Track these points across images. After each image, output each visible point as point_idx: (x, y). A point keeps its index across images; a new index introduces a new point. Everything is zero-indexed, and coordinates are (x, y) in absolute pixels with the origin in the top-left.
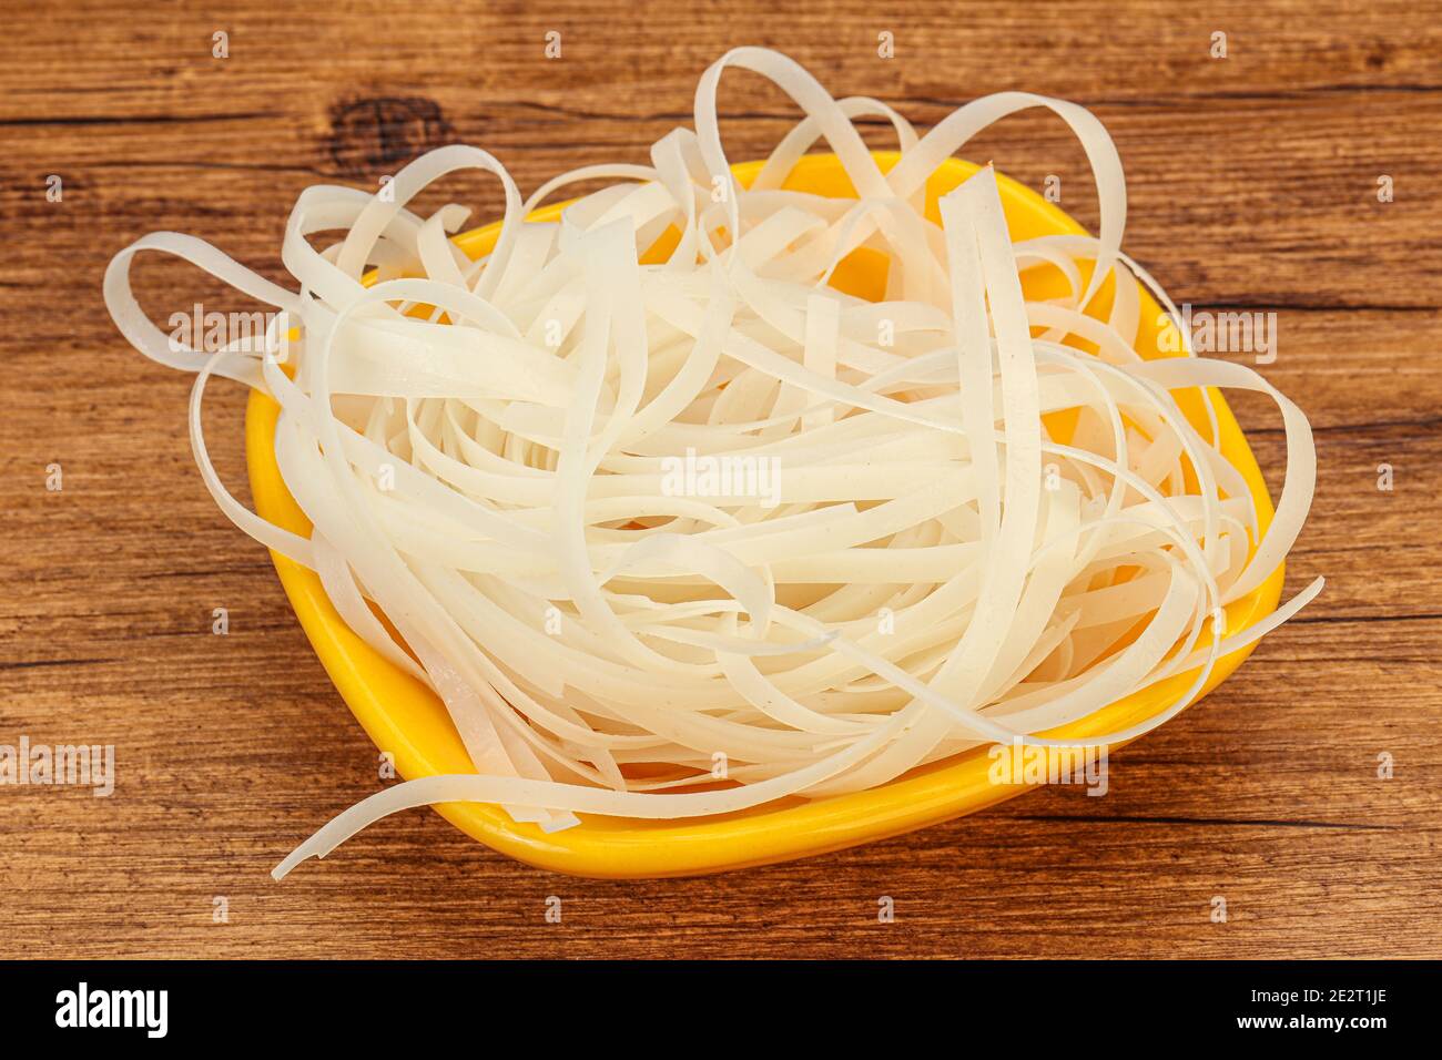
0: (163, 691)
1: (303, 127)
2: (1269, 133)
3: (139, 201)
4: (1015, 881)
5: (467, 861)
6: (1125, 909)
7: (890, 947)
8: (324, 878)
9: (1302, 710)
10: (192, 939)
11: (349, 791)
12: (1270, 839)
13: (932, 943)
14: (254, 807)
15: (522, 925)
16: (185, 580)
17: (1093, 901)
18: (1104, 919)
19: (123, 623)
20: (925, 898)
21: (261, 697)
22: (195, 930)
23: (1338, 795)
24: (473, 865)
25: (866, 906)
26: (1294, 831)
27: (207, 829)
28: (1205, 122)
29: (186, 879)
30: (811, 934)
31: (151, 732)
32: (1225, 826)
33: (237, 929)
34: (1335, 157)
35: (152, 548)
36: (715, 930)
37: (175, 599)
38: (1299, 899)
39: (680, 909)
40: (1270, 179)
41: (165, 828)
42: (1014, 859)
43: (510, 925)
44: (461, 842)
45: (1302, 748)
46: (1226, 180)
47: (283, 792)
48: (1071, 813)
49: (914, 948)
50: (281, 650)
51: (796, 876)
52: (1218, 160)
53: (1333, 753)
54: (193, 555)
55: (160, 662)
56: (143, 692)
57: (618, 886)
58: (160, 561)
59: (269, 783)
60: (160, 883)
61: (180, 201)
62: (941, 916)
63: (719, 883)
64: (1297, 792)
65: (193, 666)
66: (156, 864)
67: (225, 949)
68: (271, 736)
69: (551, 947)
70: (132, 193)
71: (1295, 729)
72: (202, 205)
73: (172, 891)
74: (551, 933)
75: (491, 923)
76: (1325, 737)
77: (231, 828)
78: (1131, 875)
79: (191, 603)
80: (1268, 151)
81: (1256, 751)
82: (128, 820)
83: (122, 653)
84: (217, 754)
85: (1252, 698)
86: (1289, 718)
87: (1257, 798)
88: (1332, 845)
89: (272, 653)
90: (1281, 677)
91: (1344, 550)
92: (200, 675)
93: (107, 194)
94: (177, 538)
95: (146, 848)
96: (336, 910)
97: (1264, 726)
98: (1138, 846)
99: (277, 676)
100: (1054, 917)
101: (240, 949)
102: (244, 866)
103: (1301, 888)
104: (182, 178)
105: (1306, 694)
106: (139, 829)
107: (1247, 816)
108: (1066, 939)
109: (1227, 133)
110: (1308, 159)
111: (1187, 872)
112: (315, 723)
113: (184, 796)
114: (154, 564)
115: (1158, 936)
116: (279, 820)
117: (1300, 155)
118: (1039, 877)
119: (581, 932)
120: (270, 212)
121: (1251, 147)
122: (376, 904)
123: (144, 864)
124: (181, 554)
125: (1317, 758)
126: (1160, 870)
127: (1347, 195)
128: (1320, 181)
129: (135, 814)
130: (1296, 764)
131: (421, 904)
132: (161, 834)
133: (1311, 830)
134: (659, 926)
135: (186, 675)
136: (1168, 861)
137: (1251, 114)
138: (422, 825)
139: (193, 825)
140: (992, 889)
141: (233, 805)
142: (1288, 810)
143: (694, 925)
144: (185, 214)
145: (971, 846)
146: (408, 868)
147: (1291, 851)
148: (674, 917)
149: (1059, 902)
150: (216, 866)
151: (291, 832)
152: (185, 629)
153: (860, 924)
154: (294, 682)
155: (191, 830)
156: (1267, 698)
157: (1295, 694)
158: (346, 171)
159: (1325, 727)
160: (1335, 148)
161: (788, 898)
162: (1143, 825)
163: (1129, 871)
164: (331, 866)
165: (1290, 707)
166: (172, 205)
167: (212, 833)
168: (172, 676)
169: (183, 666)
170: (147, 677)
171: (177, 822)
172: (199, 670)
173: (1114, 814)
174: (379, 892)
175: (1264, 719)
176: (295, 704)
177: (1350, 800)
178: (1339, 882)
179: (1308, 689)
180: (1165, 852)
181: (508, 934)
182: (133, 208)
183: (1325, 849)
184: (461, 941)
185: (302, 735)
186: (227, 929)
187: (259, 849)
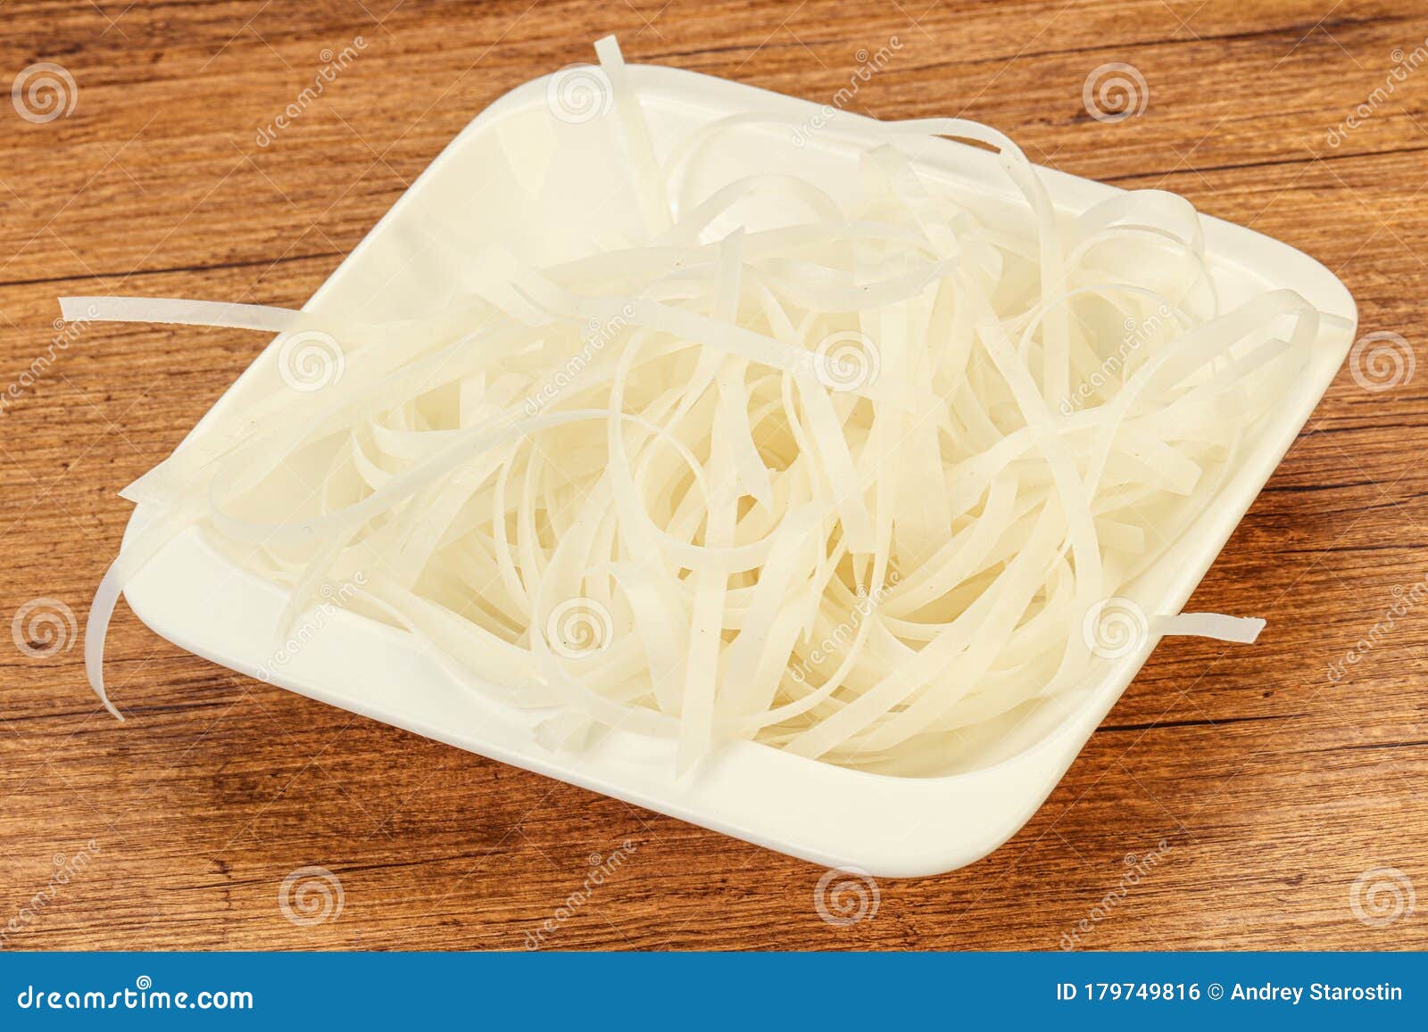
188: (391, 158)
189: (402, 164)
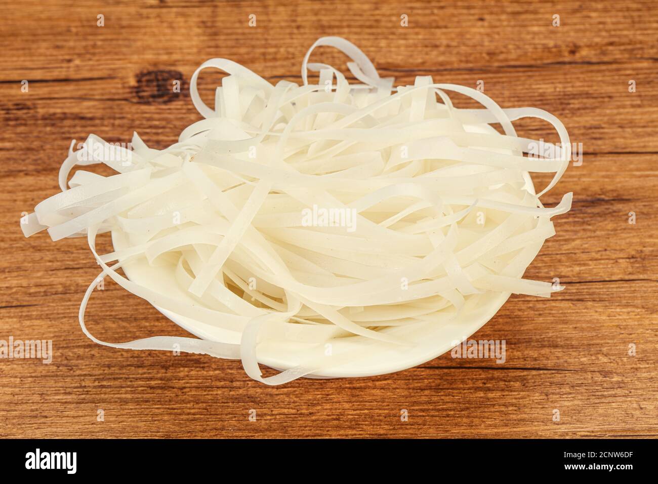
0: (58, 318)
1: (124, 83)
2: (528, 82)
3: (54, 114)
4: (416, 395)
5: (185, 388)
6: (463, 406)
7: (363, 423)
8: (123, 396)
9: (538, 321)
10: (67, 422)
11: (136, 359)
12: (524, 376)
13: (381, 421)
14: (95, 366)
15: (207, 415)
16: (69, 271)
17: (449, 402)
18: (454, 410)
19: (42, 289)
20: (378, 402)
21: (100, 320)
22: (68, 418)
23: (554, 357)
24: (187, 390)
25: (353, 405)
26: (534, 372)
27: (75, 376)
28: (501, 78)
29: (65, 397)
30: (330, 417)
31: (52, 335)
32: (506, 371)
33: (86, 418)
34: (555, 91)
35: (56, 258)
36: (289, 416)
37: (64, 279)
38: (536, 401)
39: (274, 407)
40: (528, 101)
41: (57, 376)
42: (416, 385)
43: (202, 415)
44: (182, 380)
45: (538, 337)
46: (509, 101)
47: (108, 360)
48: (441, 365)
49: (373, 423)
50: (109, 300)
51: (324, 393)
52: (507, 93)
53: (551, 339)
54: (73, 261)
55: (57, 306)
56: (49, 318)
57: (248, 398)
58: (59, 263)
59: (102, 356)
60: (54, 399)
61: (72, 114)
62: (385, 409)
63: (291, 396)
64: (536, 356)
65: (71, 307)
66: (52, 391)
67: (80, 427)
68: (104, 336)
69: (219, 424)
70: (52, 111)
71: (535, 329)
72: (82, 115)
73: (59, 402)
74: (220, 418)
75: (194, 414)
76: (548, 333)
77: (85, 375)
78: (465, 391)
79: (71, 281)
80: (527, 89)
81: (519, 339)
82: (41, 372)
83: (41, 302)
84: (80, 344)
85: (518, 317)
86: (533, 325)
87: (519, 358)
88: (550, 378)
89: (104, 301)
90: (530, 308)
91: (557, 254)
92: (74, 311)
93: (41, 111)
94: (66, 254)
95: (49, 384)
96: (128, 409)
97: (522, 328)
98: (468, 379)
99: (107, 311)
100: (432, 410)
101: (87, 426)
102: (90, 391)
103: (537, 396)
104: (73, 104)
105: (540, 315)
106: (46, 376)
107: (514, 366)
108: (437, 418)
109: (510, 82)
110: (544, 93)
111: (489, 390)
112: (122, 330)
113: (65, 362)
114: (56, 265)
115: (476, 417)
116: (105, 372)
117: (541, 91)
118: (427, 392)
119: (232, 418)
120: (110, 118)
121: (520, 87)
122: (145, 407)
123: (47, 391)
124: (68, 260)
125: (544, 341)
126: (477, 389)
127: (560, 107)
128: (549, 102)
129: (44, 370)
130: (536, 344)
131: (164, 406)
132: (55, 378)
133: (541, 372)
134: (265, 414)
135: (68, 311)
136: (481, 385)
137: (520, 74)
138: (166, 373)
139: (68, 374)
140: (407, 398)
141: (86, 365)
142: (532, 363)
143: (280, 414)
144: (74, 119)
145: (398, 380)
146: (160, 391)
147: (533, 381)
148: (272, 411)
149: (435, 403)
150: (78, 391)
151: (110, 377)
152: (68, 292)
153: (351, 413)
154: (113, 313)
155: (67, 376)
156: (524, 316)
157: (536, 315)
158: (142, 100)
159: (548, 329)
160: (555, 88)
161: (320, 402)
162: (471, 370)
163: (464, 390)
164: (127, 390)
165: (533, 320)
166: (69, 116)
167: (77, 378)
168: (62, 311)
169: (67, 307)
170: (50, 312)
171: (62, 373)
172: (74, 309)
173: (459, 366)
174: (147, 401)
175: (523, 325)
176: (114, 322)
177: (558, 359)
178: (553, 394)
179: (541, 312)
180: (480, 381)
181: (201, 419)
182: (53, 117)
183: (547, 380)
184: (181, 422)
185: (116, 336)
186: (81, 418)
187: (96, 384)
188: (67, 249)
189: (72, 253)
